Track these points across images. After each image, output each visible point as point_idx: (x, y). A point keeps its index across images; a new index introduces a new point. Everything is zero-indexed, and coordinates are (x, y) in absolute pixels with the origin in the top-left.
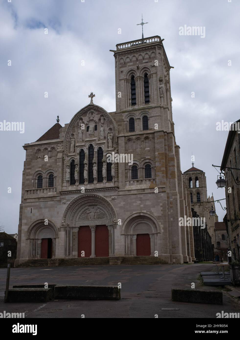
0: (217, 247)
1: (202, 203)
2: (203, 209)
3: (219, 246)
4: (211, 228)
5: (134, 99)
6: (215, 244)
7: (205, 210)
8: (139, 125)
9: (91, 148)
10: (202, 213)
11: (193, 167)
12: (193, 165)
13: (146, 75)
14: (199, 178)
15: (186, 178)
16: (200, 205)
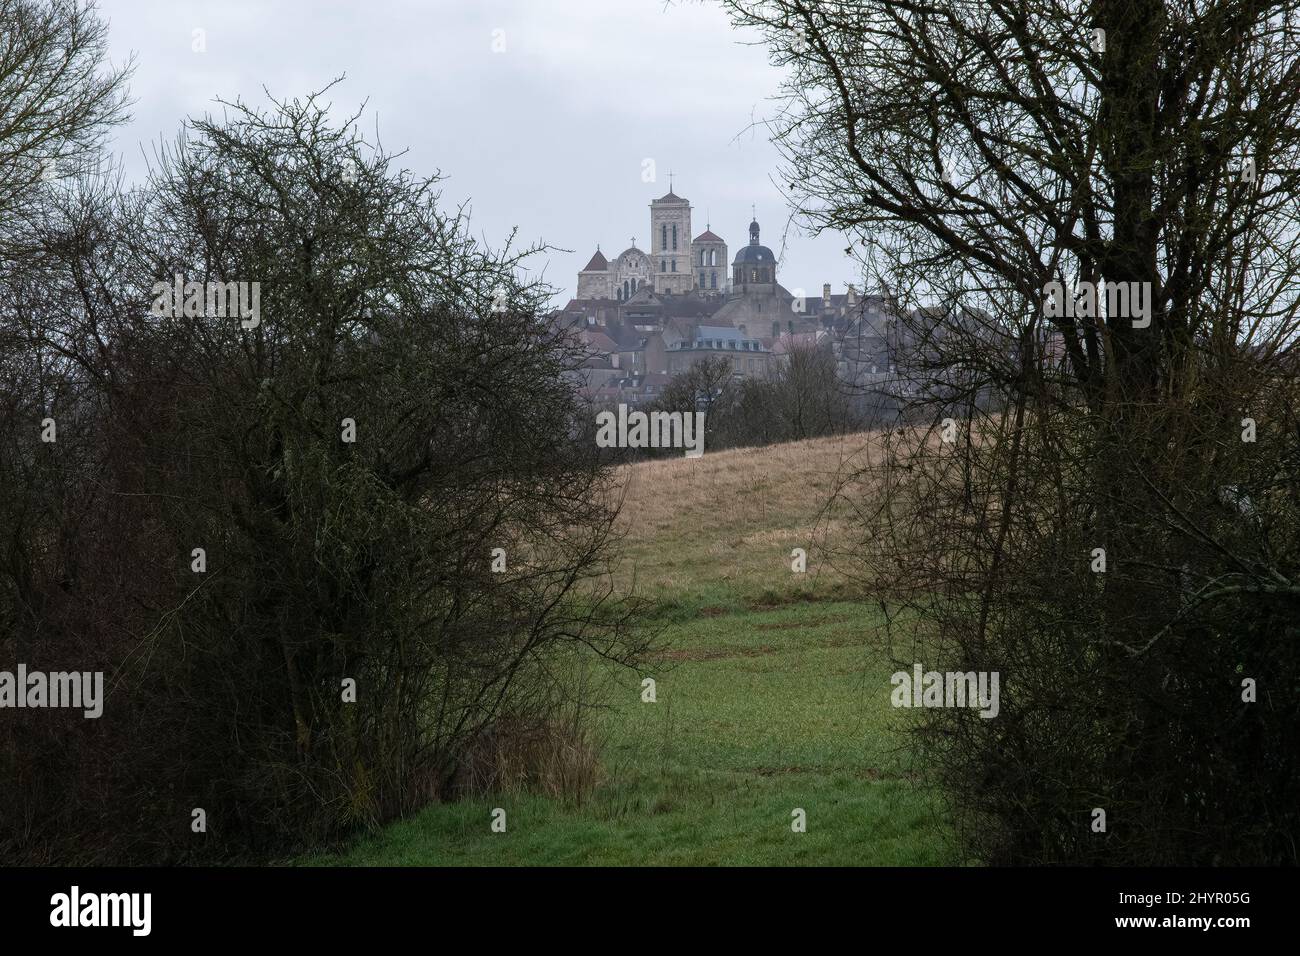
5: (665, 244)
8: (669, 267)
9: (633, 281)
13: (674, 227)
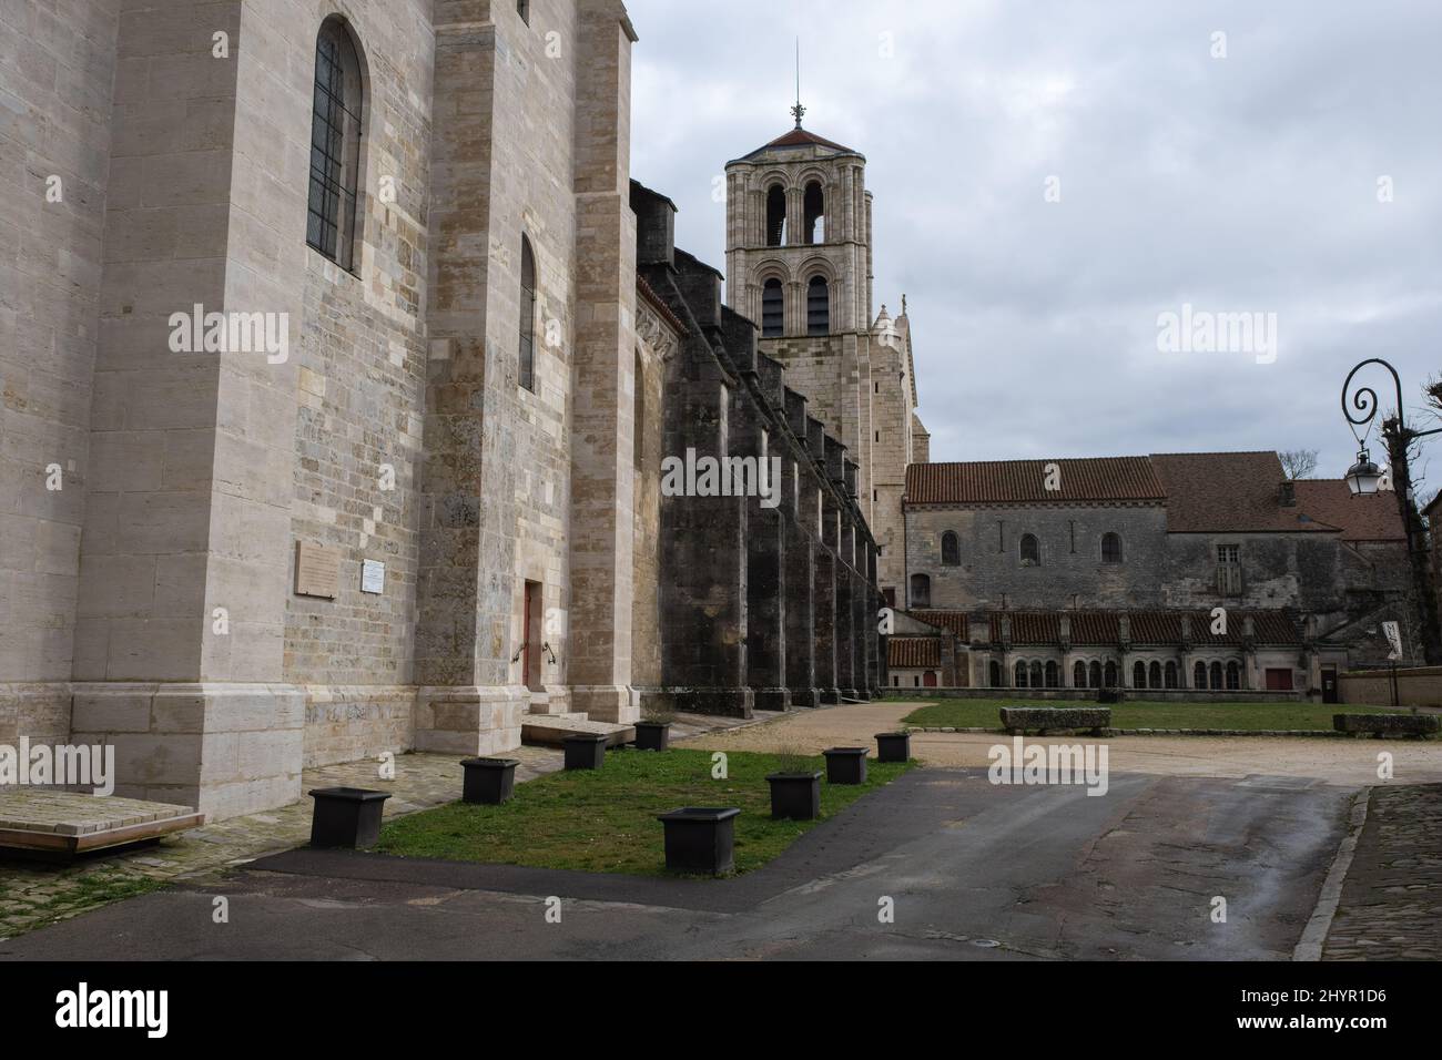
0: (914, 605)
1: (833, 336)
2: (839, 376)
3: (922, 600)
4: (884, 495)
6: (902, 587)
7: (852, 380)
10: (831, 396)
11: (798, 128)
12: (798, 120)
14: (828, 186)
15: (753, 185)
16: (822, 349)
